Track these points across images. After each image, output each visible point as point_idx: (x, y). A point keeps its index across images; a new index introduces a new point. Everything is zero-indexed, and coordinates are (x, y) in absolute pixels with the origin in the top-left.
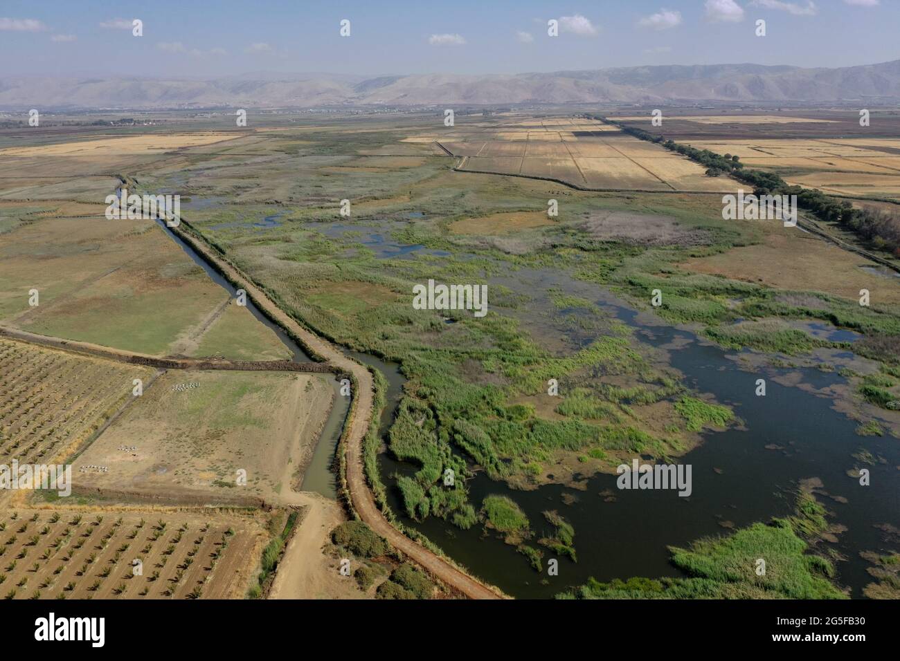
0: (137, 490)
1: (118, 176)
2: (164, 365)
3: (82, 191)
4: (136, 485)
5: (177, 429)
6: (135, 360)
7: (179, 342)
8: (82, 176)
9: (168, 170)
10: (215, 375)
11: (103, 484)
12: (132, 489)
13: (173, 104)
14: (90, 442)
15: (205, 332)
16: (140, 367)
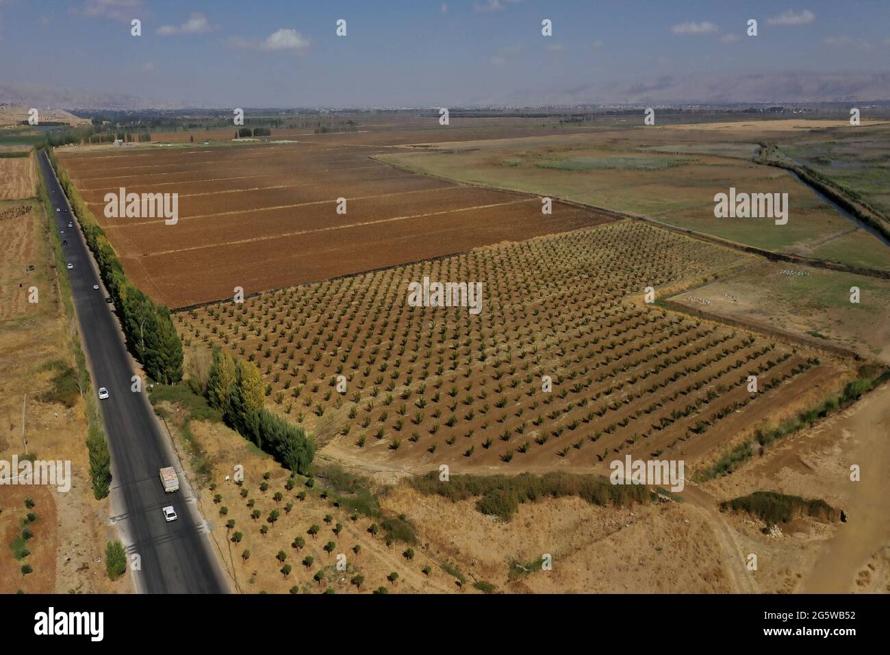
0: (732, 318)
1: (759, 143)
2: (775, 258)
3: (724, 150)
4: (733, 316)
5: (779, 295)
6: (748, 250)
7: (795, 246)
8: (726, 142)
9: (813, 142)
10: (825, 272)
11: (705, 309)
12: (729, 317)
13: (829, 99)
14: (698, 286)
15: (823, 244)
16: (752, 255)
